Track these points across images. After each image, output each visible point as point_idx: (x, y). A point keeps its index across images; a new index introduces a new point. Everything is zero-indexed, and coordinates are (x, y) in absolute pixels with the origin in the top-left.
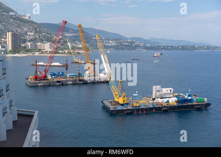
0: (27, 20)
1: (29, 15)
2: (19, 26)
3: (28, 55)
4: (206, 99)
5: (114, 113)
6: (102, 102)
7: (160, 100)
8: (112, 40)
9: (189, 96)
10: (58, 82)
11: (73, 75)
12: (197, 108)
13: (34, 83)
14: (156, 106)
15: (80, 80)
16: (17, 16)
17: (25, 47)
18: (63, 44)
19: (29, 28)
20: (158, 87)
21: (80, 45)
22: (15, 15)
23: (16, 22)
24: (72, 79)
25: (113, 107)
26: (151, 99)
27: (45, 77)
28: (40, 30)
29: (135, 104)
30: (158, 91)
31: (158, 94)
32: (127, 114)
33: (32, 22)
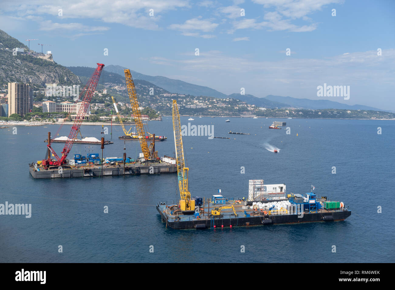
0: (46, 61)
1: (49, 52)
2: (31, 72)
3: (44, 122)
4: (342, 204)
5: (175, 227)
6: (157, 208)
7: (261, 206)
8: (198, 99)
9: (312, 198)
10: (87, 171)
11: (115, 160)
12: (325, 220)
13: (44, 173)
14: (252, 216)
15: (127, 169)
16: (29, 53)
17: (40, 109)
18: (108, 105)
19: (49, 76)
20: (259, 182)
21: (140, 106)
22: (25, 52)
23: (26, 66)
24: (112, 167)
25: (174, 216)
26: (245, 203)
27: (64, 163)
28: (68, 80)
29: (213, 212)
30: (259, 189)
31: (259, 194)
32: (198, 229)
33: (55, 65)
